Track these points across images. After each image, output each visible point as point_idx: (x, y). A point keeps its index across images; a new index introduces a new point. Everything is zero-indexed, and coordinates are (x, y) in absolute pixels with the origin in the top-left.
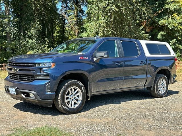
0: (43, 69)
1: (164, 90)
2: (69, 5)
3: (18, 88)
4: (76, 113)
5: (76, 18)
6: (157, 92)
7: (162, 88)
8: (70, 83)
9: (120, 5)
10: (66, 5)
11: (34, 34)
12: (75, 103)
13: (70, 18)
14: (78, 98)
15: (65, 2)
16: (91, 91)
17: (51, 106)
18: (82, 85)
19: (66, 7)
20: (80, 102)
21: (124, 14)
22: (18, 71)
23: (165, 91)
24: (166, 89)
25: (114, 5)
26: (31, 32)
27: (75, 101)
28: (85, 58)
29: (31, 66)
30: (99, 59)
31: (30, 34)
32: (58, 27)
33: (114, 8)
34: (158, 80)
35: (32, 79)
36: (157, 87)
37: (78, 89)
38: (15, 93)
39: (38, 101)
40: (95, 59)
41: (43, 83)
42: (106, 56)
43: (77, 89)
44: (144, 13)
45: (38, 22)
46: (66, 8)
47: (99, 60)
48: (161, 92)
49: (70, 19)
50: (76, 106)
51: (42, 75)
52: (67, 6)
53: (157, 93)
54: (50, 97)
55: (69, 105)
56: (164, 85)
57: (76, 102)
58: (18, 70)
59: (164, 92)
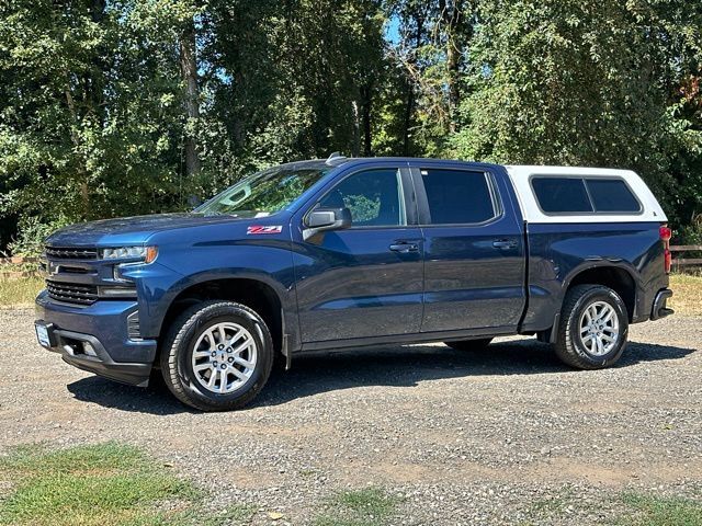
0: (122, 265)
1: (610, 343)
2: (429, 25)
3: (55, 327)
4: (234, 410)
5: (452, 75)
6: (573, 348)
7: (602, 335)
8: (211, 310)
9: (577, 24)
10: (420, 25)
11: (275, 142)
12: (231, 378)
13: (429, 77)
14: (241, 361)
15: (416, 16)
16: (291, 340)
17: (145, 384)
18: (255, 319)
19: (419, 33)
20: (248, 374)
21: (593, 58)
22: (57, 272)
23: (610, 347)
24: (615, 338)
25: (553, 26)
26: (267, 136)
27: (230, 369)
28: (270, 229)
29: (90, 257)
30: (320, 231)
31: (263, 141)
32: (388, 109)
33: (551, 36)
34: (577, 304)
35: (91, 299)
36: (575, 330)
37: (243, 332)
38: (48, 340)
39: (105, 365)
40: (306, 234)
41: (119, 308)
42: (340, 223)
43: (238, 330)
44: (688, 48)
45: (300, 96)
46: (419, 38)
47: (322, 236)
48: (593, 351)
49: (428, 80)
50: (236, 385)
51: (119, 284)
52: (421, 30)
53: (575, 351)
54: (140, 353)
55: (207, 380)
56: (609, 324)
57: (236, 372)
58: (57, 268)
59: (607, 350)
